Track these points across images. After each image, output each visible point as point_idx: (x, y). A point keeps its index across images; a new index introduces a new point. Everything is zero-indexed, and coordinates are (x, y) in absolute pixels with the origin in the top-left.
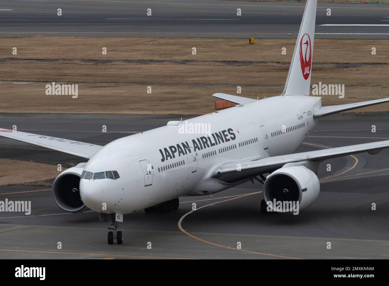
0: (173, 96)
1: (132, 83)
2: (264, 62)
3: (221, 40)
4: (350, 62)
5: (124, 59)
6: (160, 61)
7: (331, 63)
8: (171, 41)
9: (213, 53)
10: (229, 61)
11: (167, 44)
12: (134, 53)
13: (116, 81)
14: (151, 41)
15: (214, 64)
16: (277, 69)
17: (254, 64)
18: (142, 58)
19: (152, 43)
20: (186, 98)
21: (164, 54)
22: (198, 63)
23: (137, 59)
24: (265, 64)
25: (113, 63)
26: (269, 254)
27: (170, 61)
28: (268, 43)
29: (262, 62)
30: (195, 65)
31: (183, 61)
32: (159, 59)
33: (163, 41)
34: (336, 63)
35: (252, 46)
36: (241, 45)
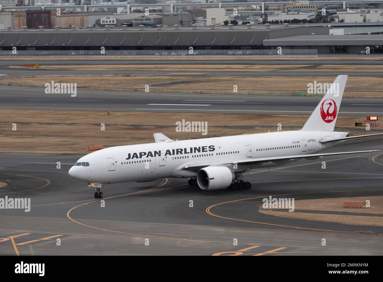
0: (65, 143)
1: (42, 136)
2: (116, 125)
3: (92, 112)
4: (164, 125)
5: (38, 122)
6: (58, 123)
7: (153, 126)
8: (65, 112)
9: (88, 120)
10: (97, 124)
11: (62, 114)
12: (44, 119)
13: (33, 135)
14: (52, 112)
15: (89, 125)
16: (123, 129)
17: (111, 126)
18: (48, 122)
19: (53, 113)
20: (73, 144)
21: (61, 120)
22: (79, 125)
23: (45, 122)
24: (116, 126)
25: (32, 124)
26: (118, 232)
27: (64, 124)
28: (118, 114)
29: (115, 125)
30: (77, 126)
31: (71, 124)
32: (57, 122)
33: (60, 112)
34: (156, 126)
35: (110, 116)
36: (103, 115)
